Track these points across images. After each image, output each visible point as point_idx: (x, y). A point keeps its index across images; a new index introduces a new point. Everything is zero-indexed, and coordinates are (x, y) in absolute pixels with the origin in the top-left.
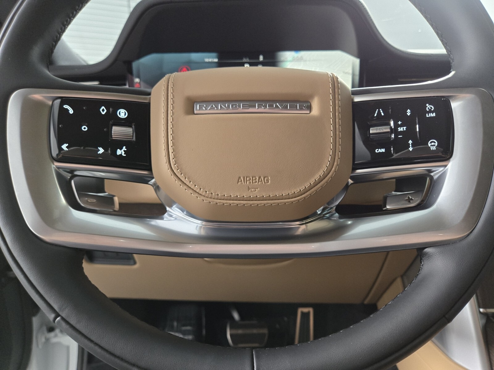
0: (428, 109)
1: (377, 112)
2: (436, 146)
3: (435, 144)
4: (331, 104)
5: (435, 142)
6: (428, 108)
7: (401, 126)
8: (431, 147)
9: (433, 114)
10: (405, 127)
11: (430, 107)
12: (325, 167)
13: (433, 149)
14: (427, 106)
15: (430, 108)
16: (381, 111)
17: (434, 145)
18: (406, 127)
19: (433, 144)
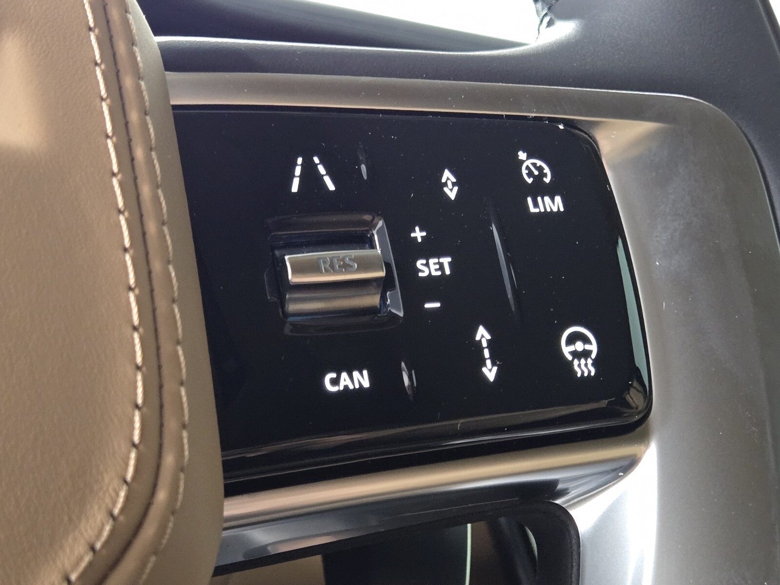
0: (530, 174)
1: (298, 171)
2: (594, 356)
3: (588, 347)
4: (115, 168)
5: (586, 340)
6: (528, 168)
7: (428, 250)
8: (576, 362)
9: (553, 200)
10: (445, 255)
11: (534, 165)
12: (116, 482)
13: (586, 374)
14: (523, 162)
15: (536, 173)
16: (322, 170)
17: (586, 354)
18: (449, 259)
19: (579, 346)
